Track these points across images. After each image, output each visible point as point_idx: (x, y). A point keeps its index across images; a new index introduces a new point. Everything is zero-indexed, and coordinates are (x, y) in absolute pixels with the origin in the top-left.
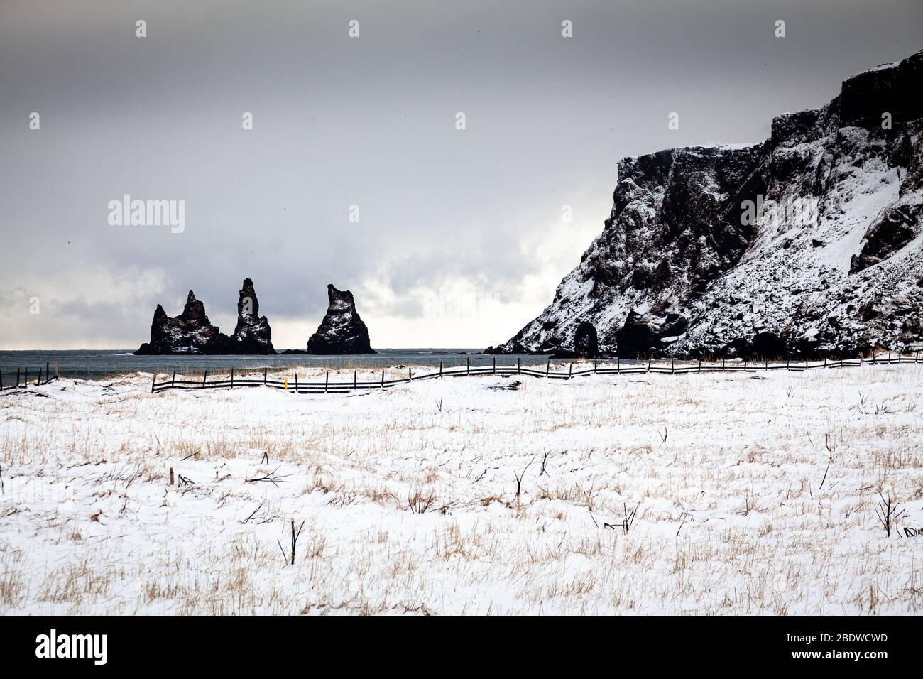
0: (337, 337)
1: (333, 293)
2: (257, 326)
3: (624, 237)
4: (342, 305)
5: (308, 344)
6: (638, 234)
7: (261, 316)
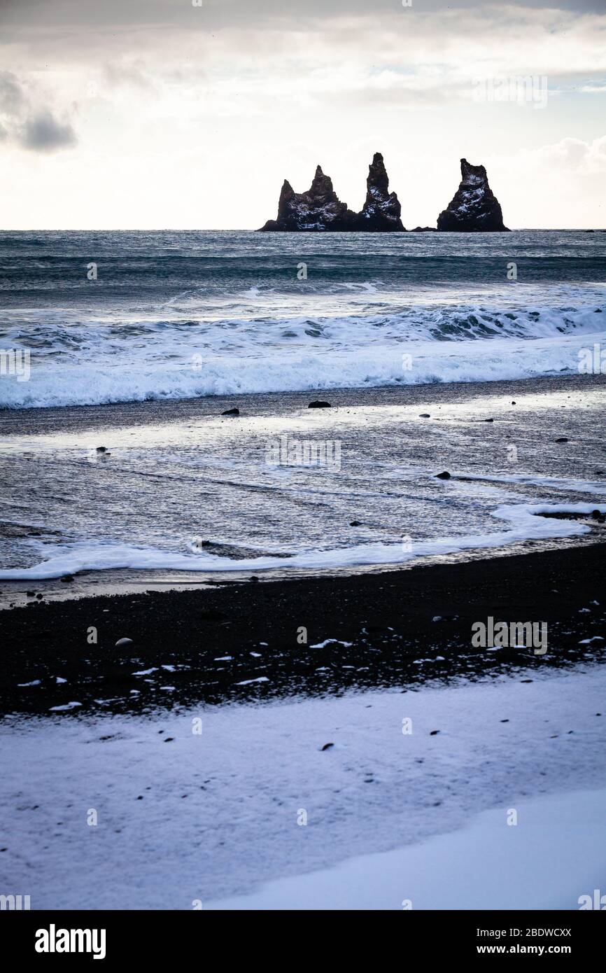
0: (469, 214)
1: (466, 168)
2: (386, 202)
4: (474, 181)
5: (439, 221)
7: (390, 192)
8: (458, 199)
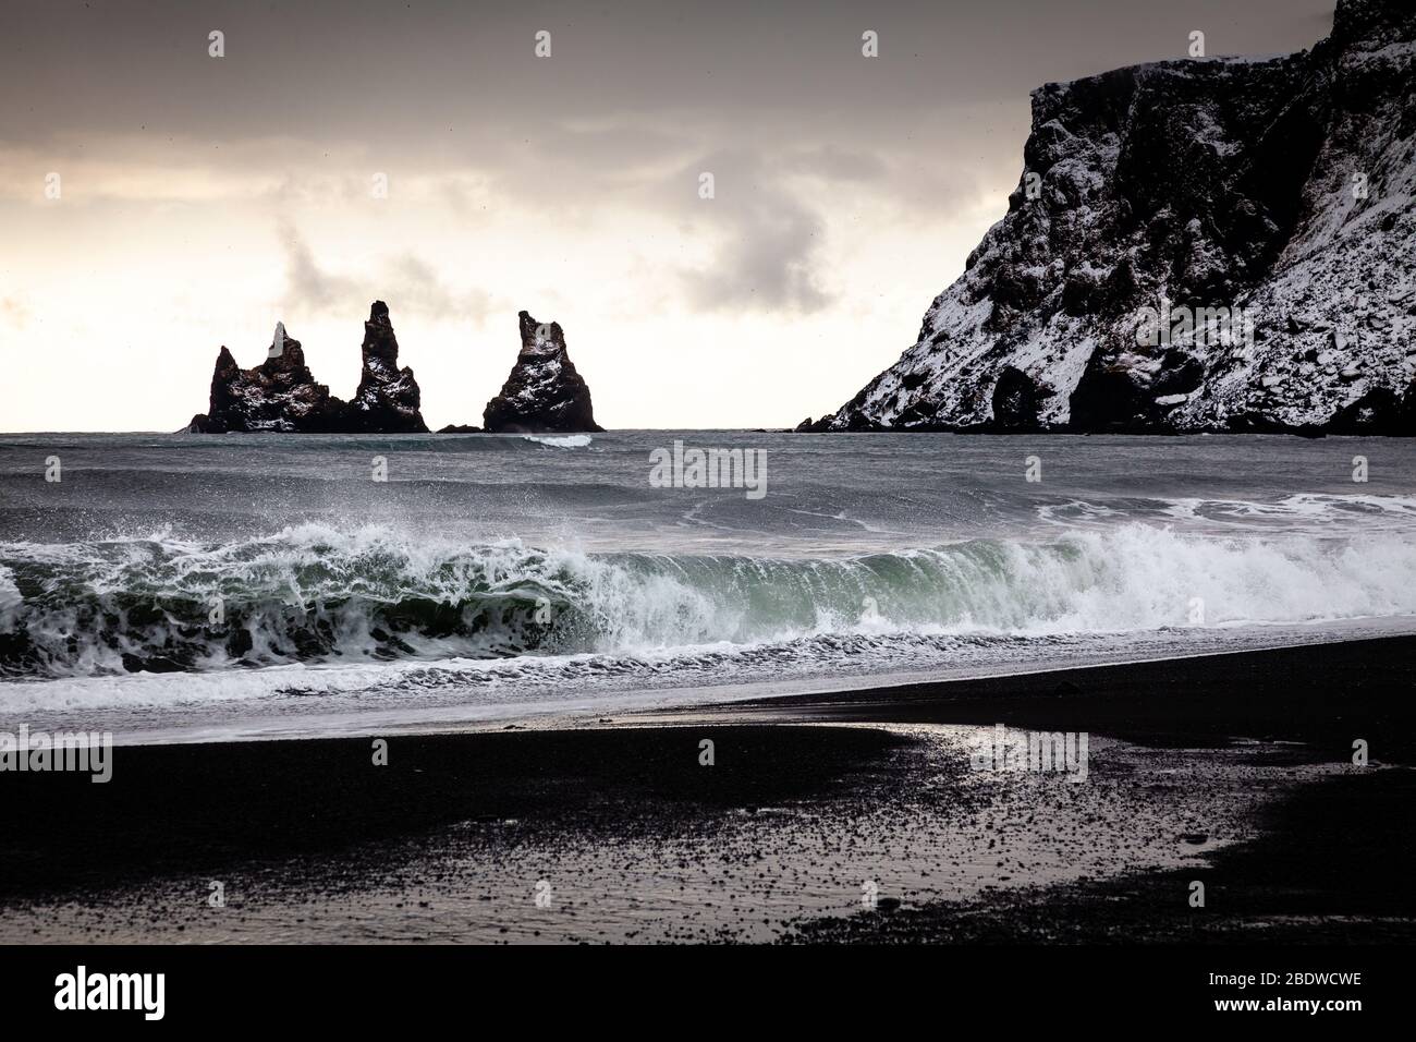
0: (536, 403)
1: (527, 325)
2: (395, 384)
3: (1046, 223)
4: (543, 347)
5: (487, 415)
6: (1073, 218)
7: (400, 365)
8: (517, 380)
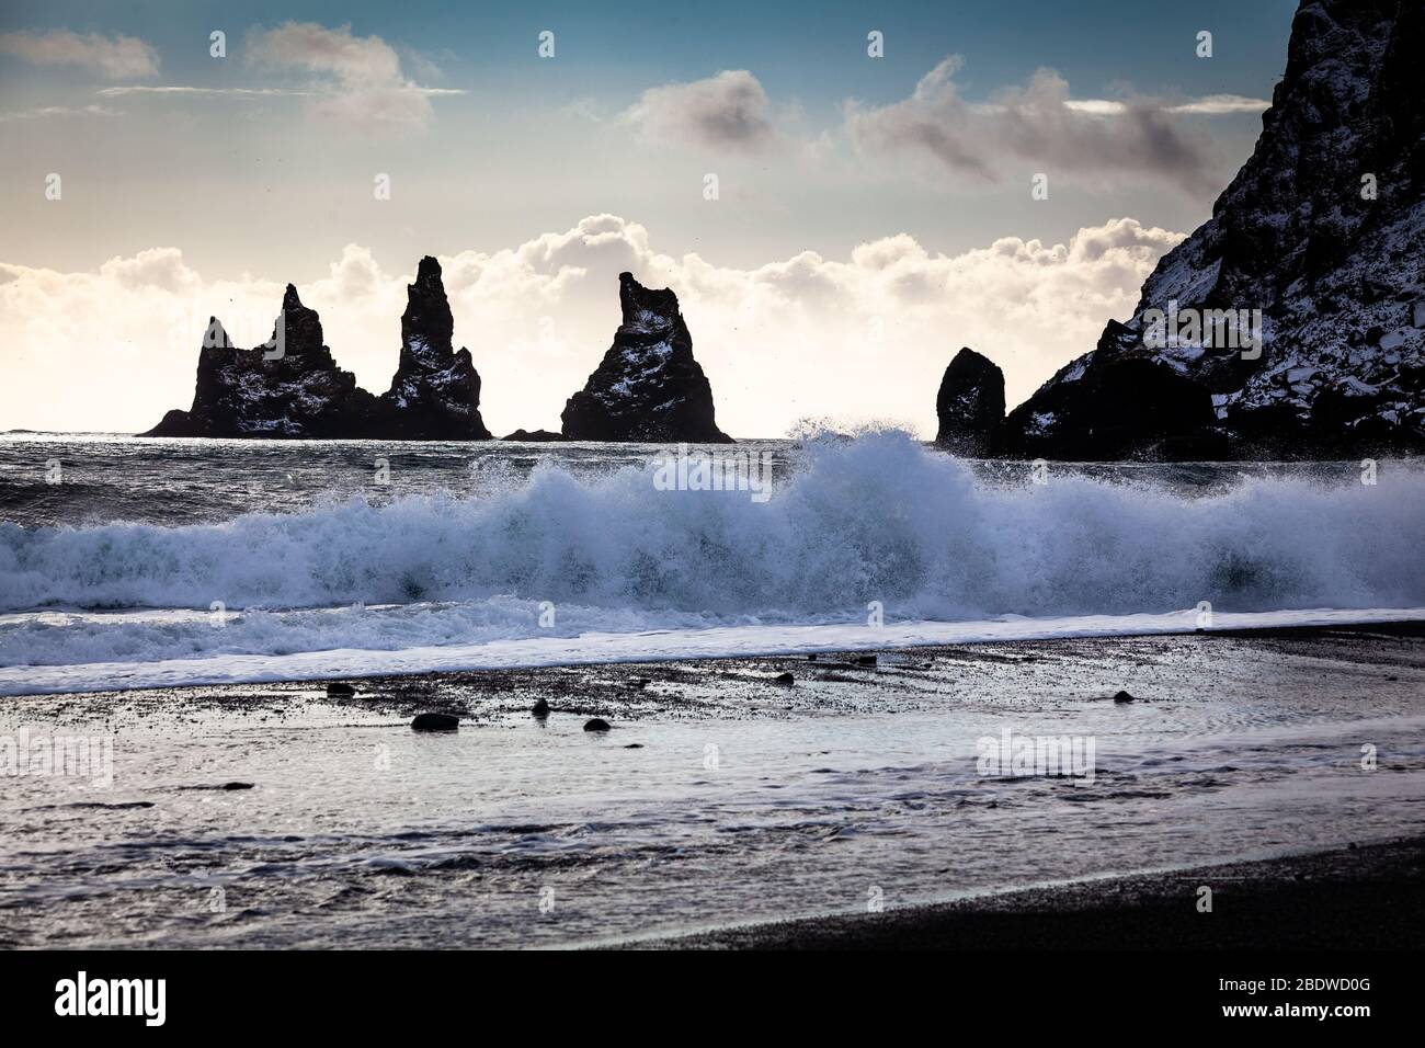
0: (634, 401)
1: (633, 294)
2: (446, 372)
3: (1294, 151)
4: (650, 324)
5: (564, 416)
6: (1327, 142)
7: (456, 347)
8: (611, 367)
